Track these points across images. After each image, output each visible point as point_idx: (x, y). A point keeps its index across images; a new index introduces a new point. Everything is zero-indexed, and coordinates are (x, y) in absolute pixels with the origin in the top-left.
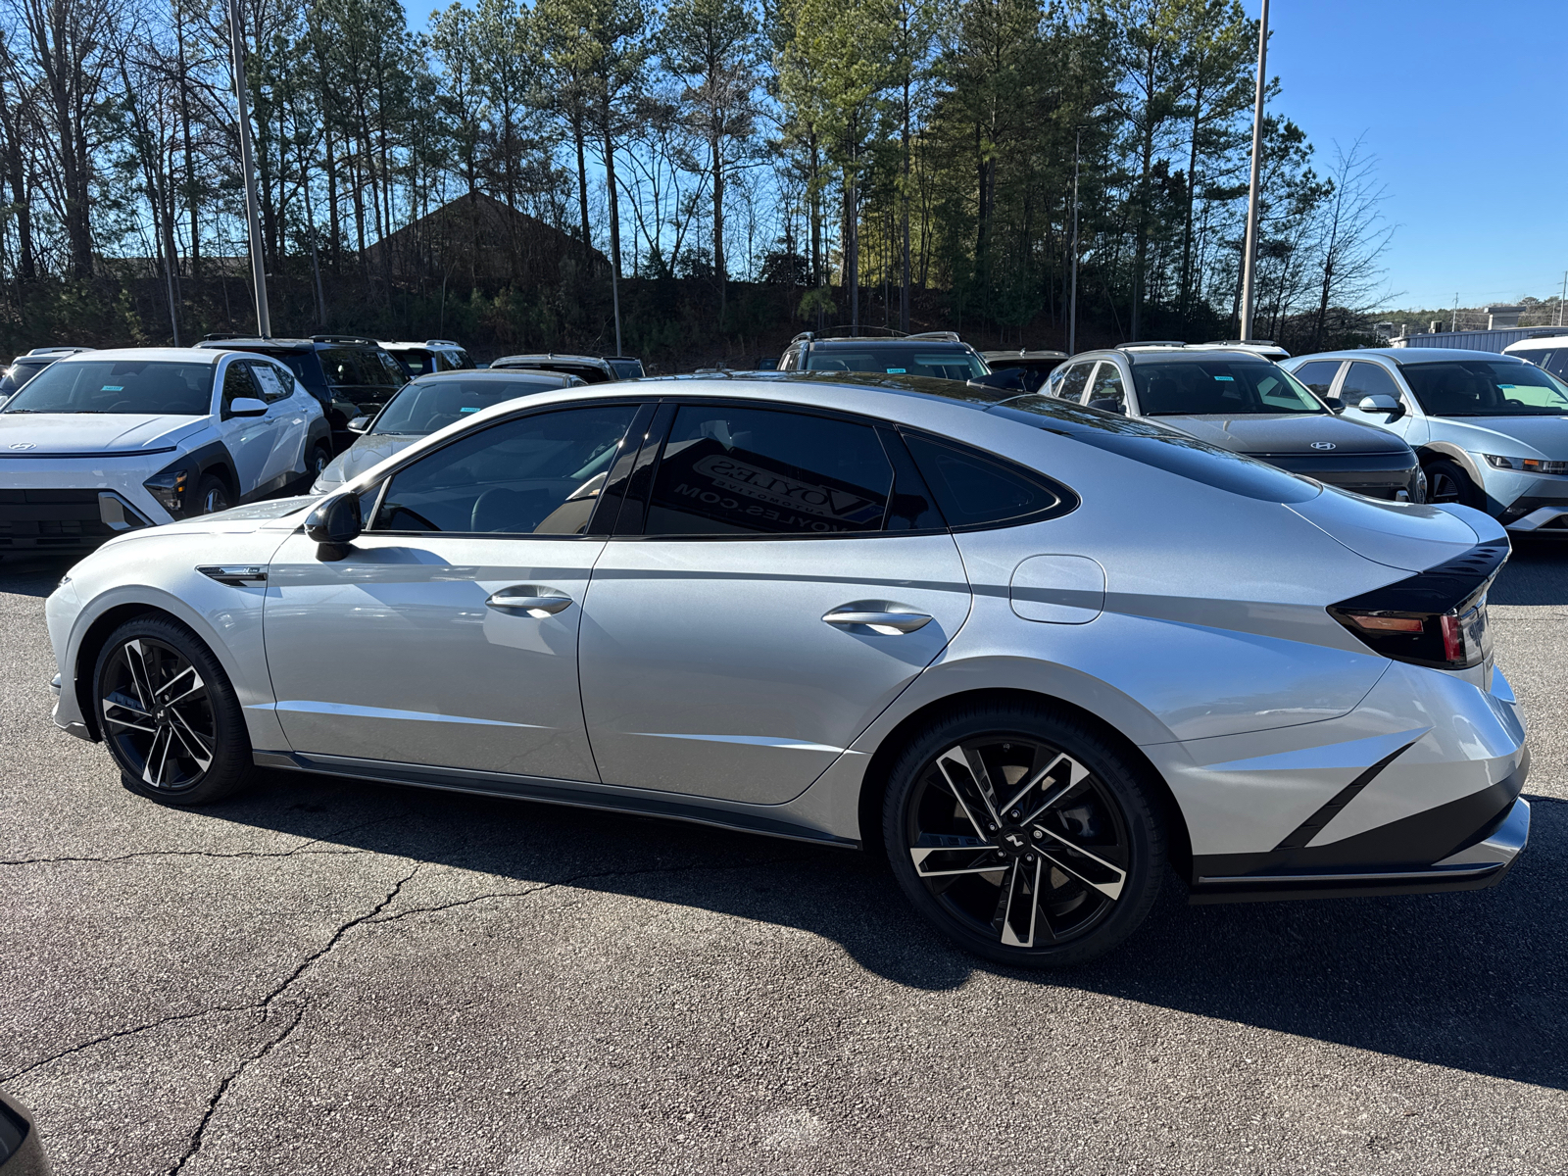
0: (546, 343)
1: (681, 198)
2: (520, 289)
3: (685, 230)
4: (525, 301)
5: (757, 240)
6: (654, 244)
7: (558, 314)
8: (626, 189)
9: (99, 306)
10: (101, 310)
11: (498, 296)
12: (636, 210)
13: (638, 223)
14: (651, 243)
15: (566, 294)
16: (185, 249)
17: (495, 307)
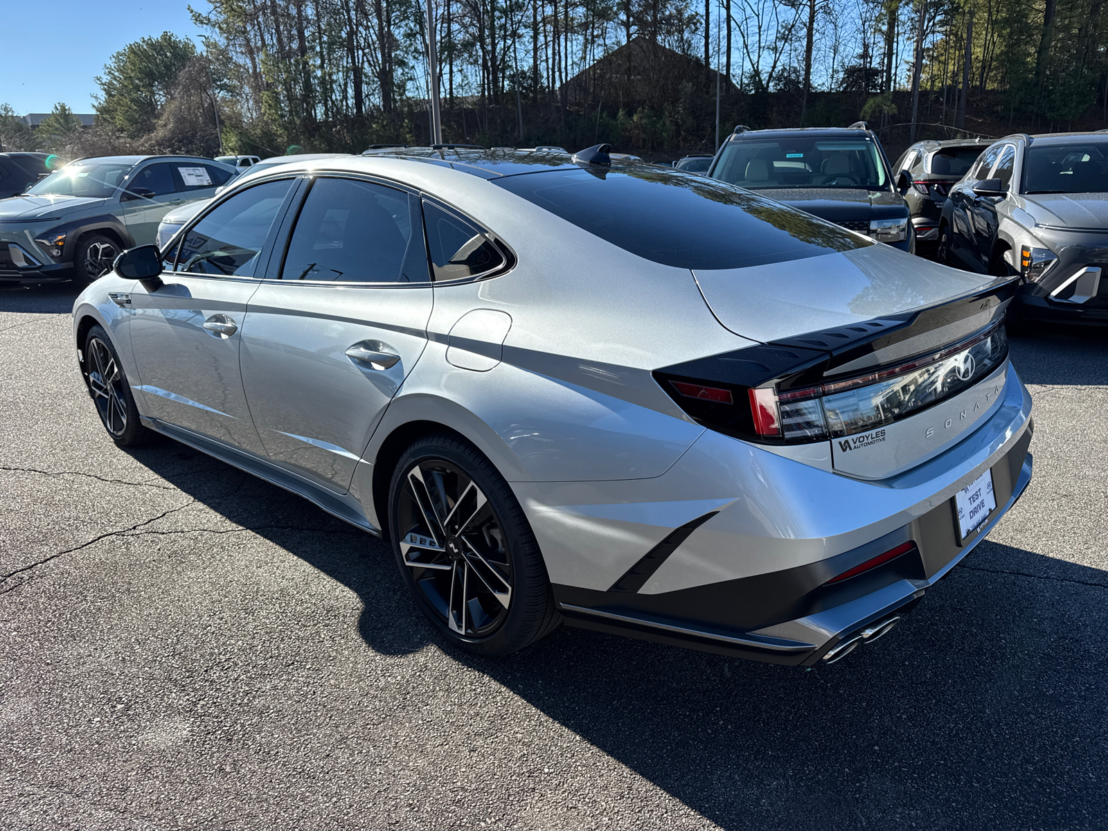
0: (665, 147)
1: (780, 28)
2: (652, 108)
3: (781, 53)
4: (654, 116)
5: (838, 58)
6: (755, 66)
7: (677, 124)
8: (738, 25)
9: (392, 131)
10: (393, 134)
11: (636, 113)
12: (744, 41)
13: (745, 51)
14: (753, 65)
15: (683, 109)
16: (446, 90)
17: (634, 122)
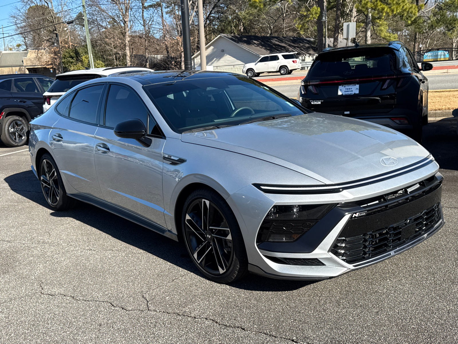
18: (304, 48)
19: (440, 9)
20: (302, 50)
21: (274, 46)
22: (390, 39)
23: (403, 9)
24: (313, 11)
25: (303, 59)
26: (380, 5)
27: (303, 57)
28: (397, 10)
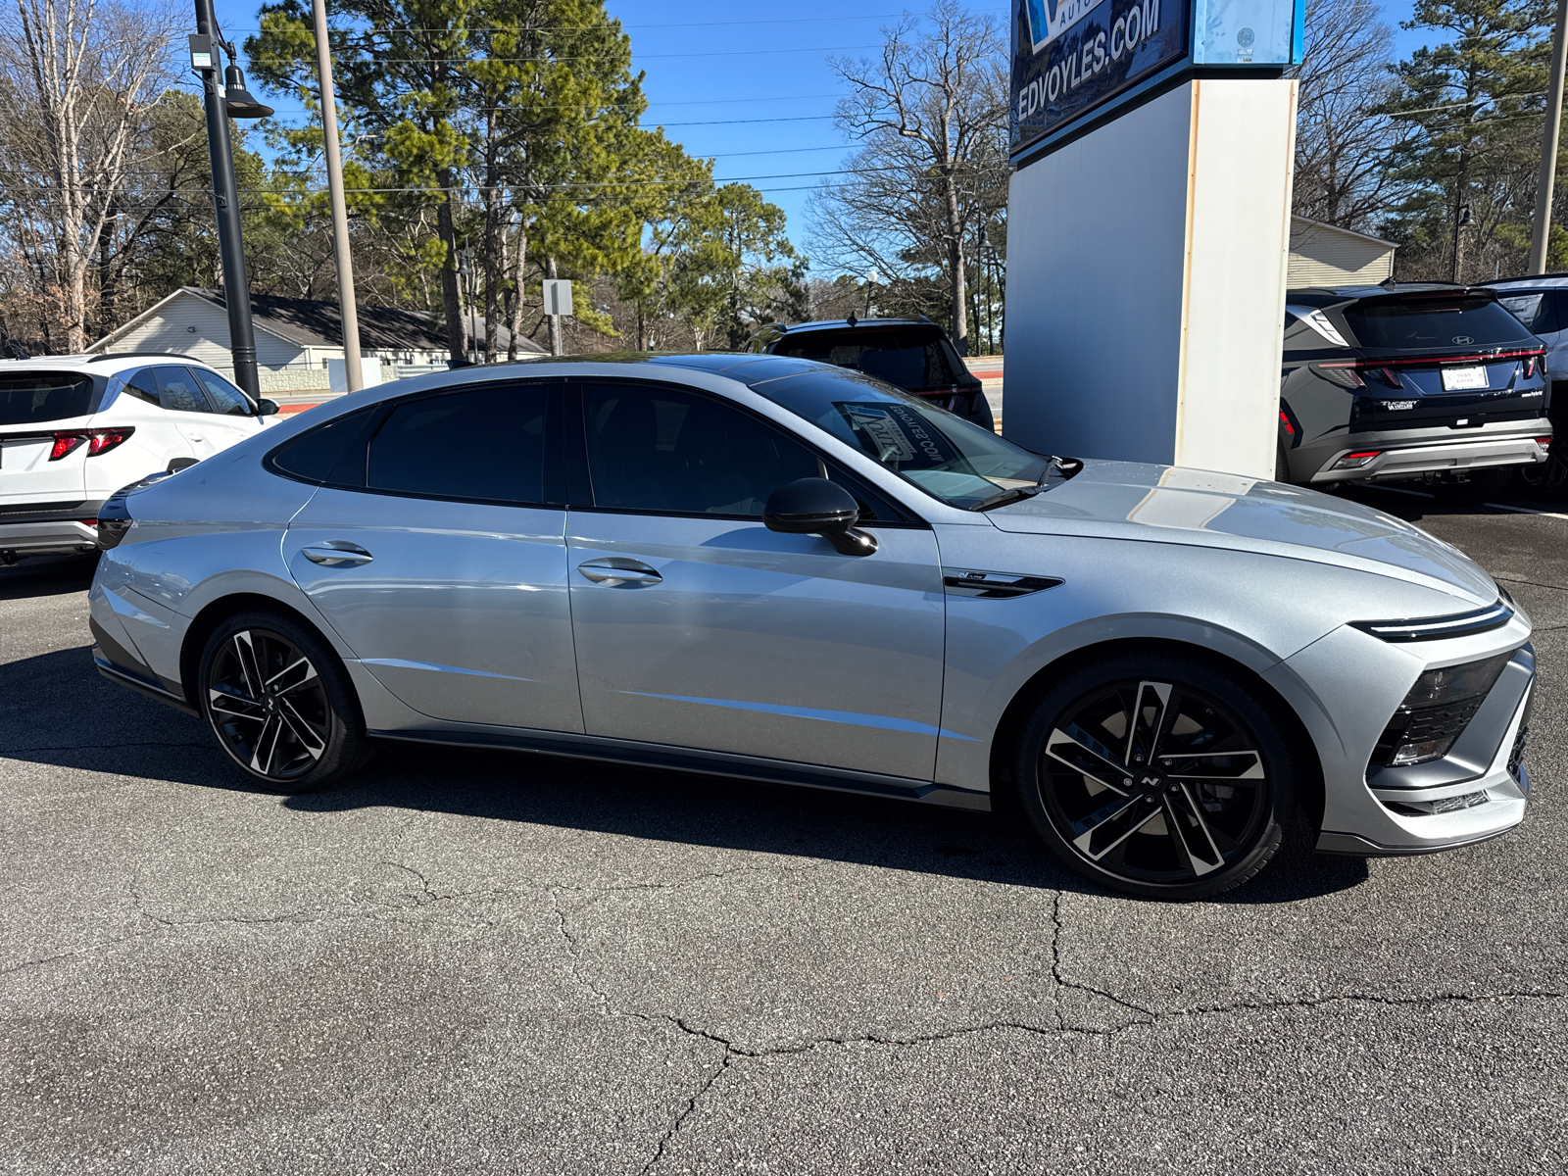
18: (405, 334)
19: (684, 269)
20: (402, 338)
21: (331, 325)
22: (597, 325)
23: (634, 261)
24: (431, 248)
25: (408, 358)
26: (588, 249)
27: (408, 354)
28: (622, 263)
